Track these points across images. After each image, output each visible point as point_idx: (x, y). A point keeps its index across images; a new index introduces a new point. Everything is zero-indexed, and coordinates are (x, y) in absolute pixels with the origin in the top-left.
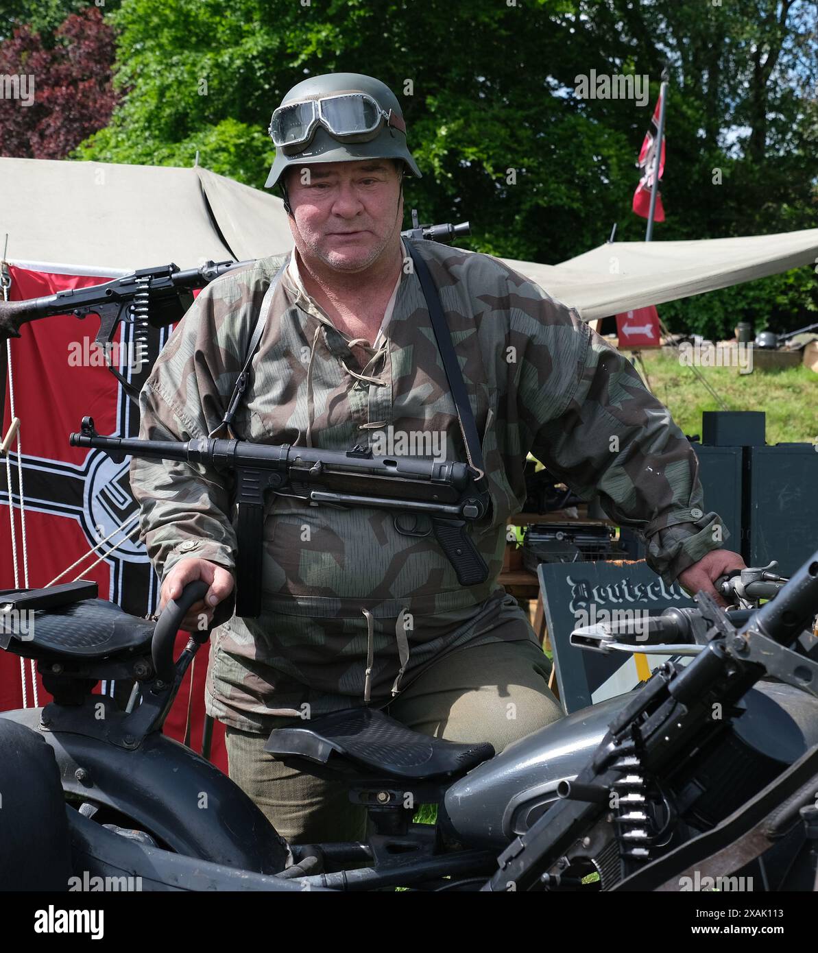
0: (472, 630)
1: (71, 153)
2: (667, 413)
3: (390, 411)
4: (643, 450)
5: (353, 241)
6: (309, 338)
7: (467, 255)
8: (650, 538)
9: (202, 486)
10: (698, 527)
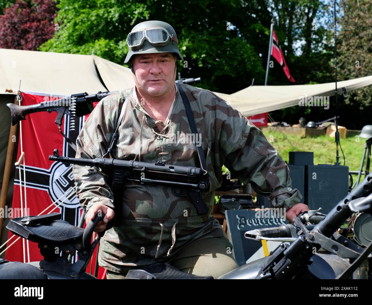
0: (202, 232)
1: (38, 49)
2: (276, 151)
3: (171, 148)
4: (268, 165)
5: (158, 84)
6: (140, 120)
7: (200, 90)
8: (272, 199)
9: (101, 176)
10: (290, 195)
